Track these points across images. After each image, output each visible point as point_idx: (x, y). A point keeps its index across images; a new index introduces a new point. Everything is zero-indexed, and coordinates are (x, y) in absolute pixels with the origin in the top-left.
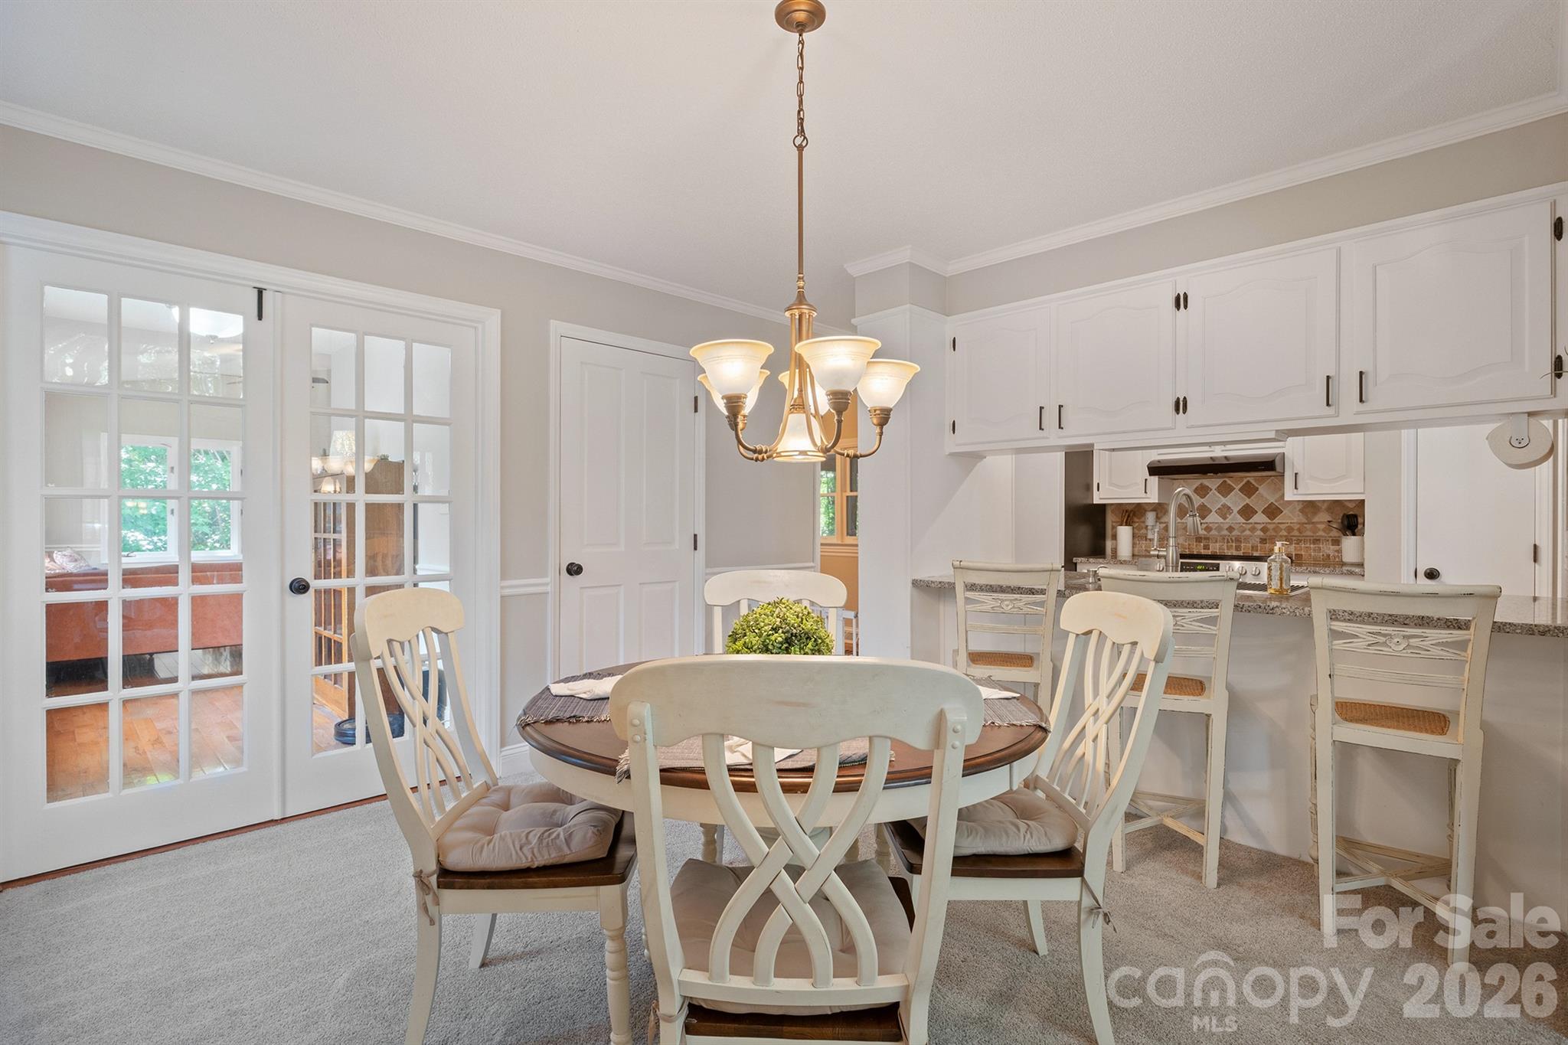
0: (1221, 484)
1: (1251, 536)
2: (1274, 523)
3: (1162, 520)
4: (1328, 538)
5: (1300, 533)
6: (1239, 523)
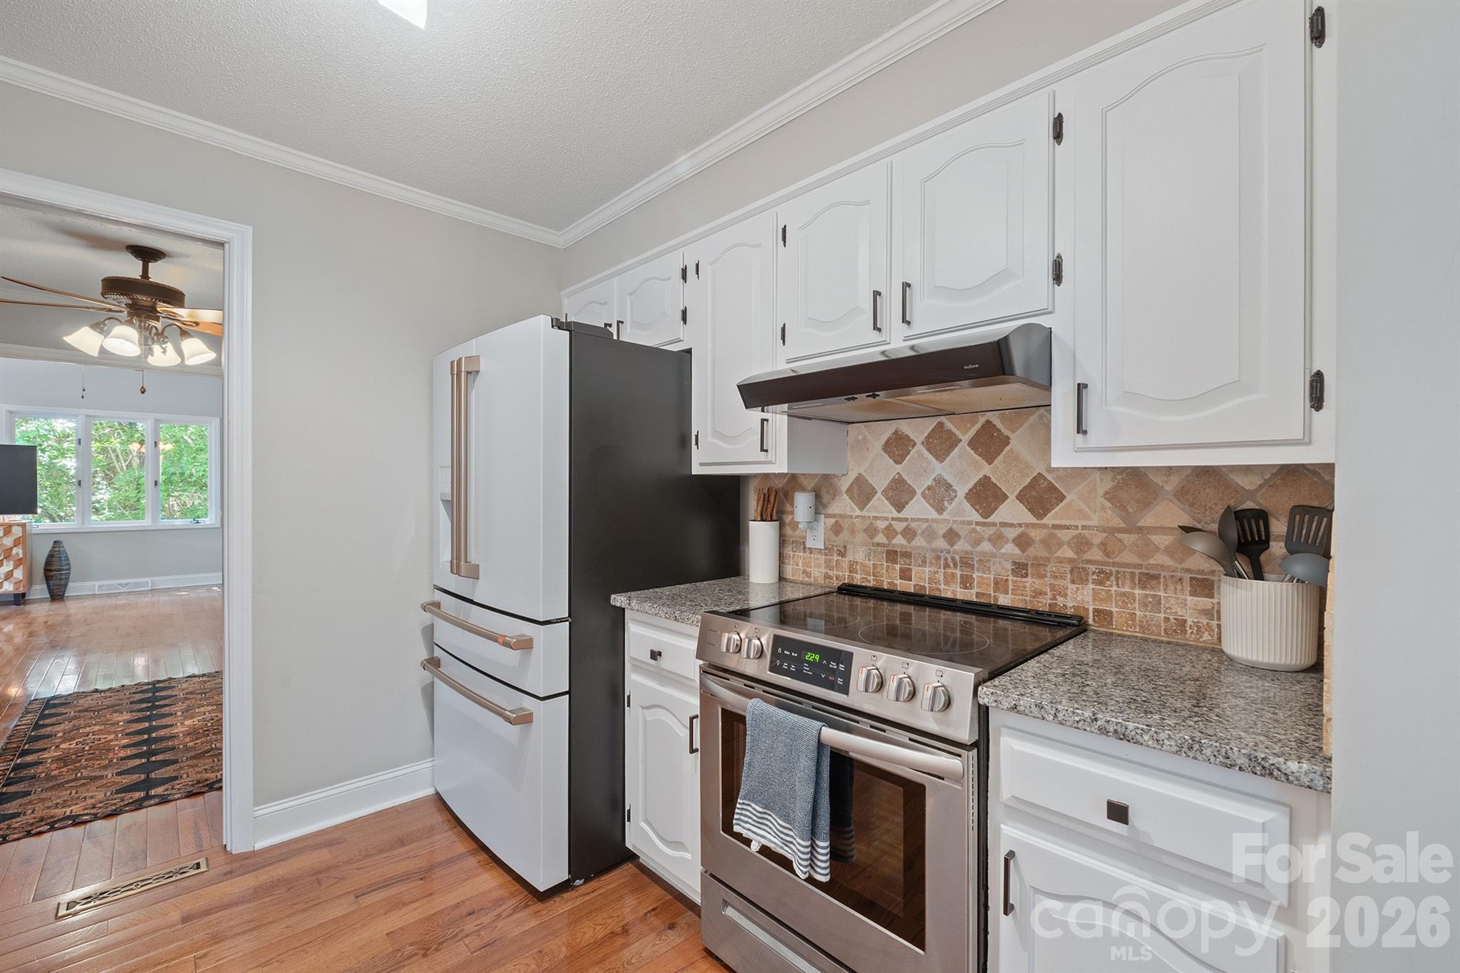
0: (933, 430)
1: (994, 555)
2: (1044, 526)
3: (830, 511)
4: (1179, 574)
5: (1108, 555)
6: (970, 523)
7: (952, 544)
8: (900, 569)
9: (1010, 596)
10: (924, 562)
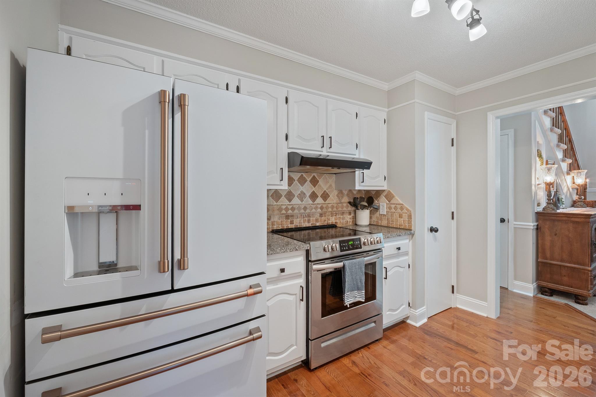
0: (300, 177)
1: (315, 213)
2: (326, 204)
5: (337, 209)
6: (310, 204)
7: (305, 211)
8: (290, 221)
9: (319, 223)
10: (297, 217)
